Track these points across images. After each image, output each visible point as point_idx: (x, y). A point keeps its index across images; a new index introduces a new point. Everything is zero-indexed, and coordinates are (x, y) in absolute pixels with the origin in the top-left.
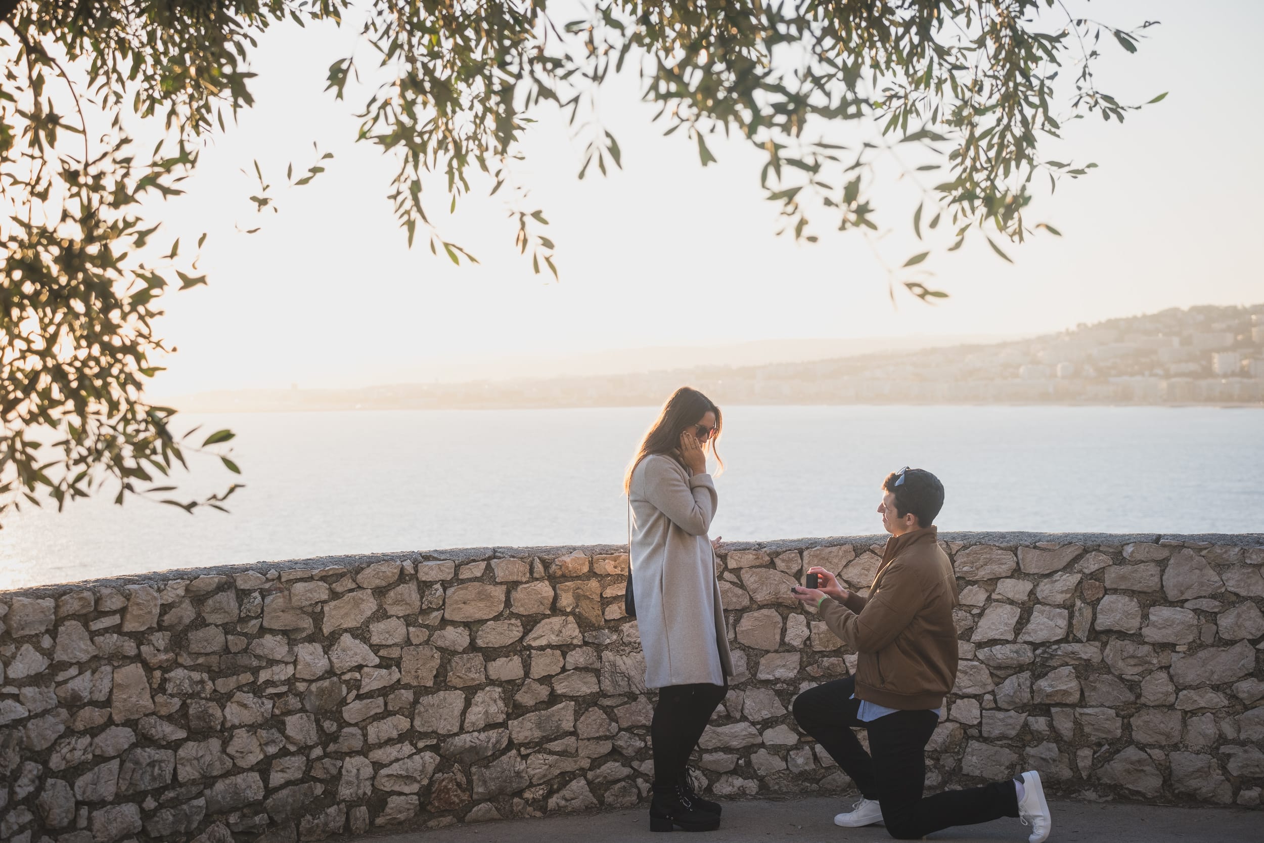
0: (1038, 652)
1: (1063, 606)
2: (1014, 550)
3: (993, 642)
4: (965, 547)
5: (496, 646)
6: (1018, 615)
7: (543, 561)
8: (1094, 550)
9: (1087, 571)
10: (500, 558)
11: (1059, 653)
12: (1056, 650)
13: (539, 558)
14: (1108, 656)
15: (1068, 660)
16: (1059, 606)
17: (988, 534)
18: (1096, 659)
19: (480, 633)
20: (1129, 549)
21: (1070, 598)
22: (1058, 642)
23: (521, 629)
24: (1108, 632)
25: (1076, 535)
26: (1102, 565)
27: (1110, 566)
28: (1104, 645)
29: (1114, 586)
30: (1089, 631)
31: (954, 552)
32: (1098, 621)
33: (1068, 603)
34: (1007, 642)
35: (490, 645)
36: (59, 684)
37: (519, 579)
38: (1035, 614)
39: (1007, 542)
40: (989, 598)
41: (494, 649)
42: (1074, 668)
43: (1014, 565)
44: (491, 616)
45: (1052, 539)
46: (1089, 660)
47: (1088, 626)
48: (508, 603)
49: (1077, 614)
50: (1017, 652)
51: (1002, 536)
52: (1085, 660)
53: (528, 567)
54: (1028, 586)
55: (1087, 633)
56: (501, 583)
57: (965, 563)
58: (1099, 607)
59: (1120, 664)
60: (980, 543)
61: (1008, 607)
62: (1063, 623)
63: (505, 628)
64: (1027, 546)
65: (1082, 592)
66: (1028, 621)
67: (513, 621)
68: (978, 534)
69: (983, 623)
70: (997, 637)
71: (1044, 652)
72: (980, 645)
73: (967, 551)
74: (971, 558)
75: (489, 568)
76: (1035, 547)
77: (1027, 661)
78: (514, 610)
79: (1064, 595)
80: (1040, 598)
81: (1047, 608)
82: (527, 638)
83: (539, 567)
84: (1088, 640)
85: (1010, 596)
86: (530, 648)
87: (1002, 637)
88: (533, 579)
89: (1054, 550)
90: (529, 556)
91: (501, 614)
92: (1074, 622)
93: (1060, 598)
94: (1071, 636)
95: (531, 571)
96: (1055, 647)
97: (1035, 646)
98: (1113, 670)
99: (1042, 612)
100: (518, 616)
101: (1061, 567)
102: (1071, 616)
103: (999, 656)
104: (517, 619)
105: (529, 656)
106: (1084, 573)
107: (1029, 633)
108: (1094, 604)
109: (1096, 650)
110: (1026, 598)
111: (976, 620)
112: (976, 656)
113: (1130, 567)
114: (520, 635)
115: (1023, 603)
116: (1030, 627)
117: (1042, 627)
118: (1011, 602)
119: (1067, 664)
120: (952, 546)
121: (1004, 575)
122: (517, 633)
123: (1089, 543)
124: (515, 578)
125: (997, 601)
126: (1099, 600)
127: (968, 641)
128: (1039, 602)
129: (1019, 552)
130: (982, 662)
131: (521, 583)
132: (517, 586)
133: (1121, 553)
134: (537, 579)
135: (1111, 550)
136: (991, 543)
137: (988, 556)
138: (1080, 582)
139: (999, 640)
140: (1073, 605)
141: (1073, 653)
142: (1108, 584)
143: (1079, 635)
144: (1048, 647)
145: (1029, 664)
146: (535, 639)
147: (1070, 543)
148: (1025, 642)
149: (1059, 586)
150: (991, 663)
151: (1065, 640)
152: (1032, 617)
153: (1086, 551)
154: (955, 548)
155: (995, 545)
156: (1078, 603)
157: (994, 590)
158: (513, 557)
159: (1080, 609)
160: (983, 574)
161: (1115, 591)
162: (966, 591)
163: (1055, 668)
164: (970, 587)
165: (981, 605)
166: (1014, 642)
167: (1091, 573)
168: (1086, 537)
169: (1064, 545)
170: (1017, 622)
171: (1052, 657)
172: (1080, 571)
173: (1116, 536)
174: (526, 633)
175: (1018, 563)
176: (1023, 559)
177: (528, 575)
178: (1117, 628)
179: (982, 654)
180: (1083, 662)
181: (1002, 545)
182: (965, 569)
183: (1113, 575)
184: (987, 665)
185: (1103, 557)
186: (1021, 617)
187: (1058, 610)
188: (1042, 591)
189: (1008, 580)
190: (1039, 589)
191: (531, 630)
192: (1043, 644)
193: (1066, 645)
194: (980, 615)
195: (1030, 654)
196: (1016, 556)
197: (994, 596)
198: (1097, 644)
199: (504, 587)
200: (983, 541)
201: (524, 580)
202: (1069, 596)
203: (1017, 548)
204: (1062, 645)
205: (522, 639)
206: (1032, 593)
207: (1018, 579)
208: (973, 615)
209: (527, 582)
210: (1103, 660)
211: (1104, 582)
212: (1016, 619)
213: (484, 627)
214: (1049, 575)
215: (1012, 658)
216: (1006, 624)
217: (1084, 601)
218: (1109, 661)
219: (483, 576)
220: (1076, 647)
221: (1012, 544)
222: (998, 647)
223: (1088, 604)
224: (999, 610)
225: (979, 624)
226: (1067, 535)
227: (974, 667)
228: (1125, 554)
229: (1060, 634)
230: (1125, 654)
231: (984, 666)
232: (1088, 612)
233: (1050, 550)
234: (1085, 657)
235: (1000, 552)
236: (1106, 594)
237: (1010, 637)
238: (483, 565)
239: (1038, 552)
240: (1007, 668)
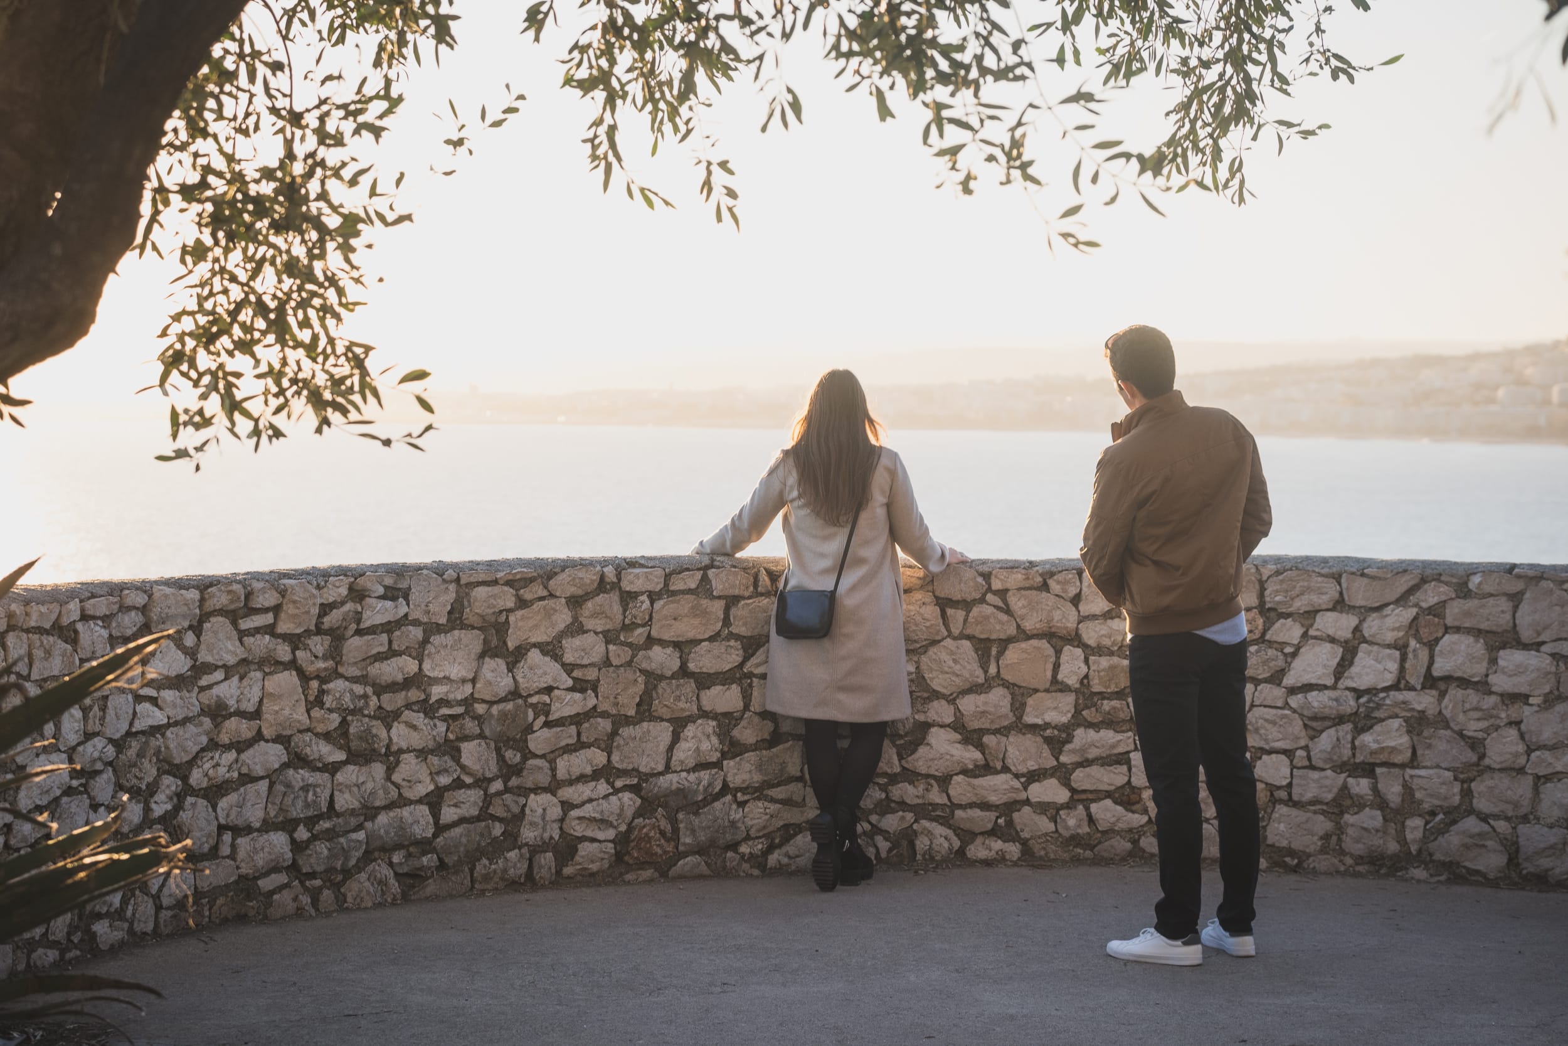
0: (1363, 700)
1: (1394, 646)
2: (1337, 578)
3: (1308, 688)
4: (1278, 573)
5: (712, 671)
6: (1339, 656)
7: (770, 573)
8: (1434, 580)
9: (1424, 605)
10: (719, 567)
11: (1388, 702)
12: (1384, 698)
13: (766, 569)
14: (1446, 707)
15: (1397, 710)
16: (1389, 646)
17: (1307, 558)
18: (1432, 712)
19: (692, 655)
20: (1476, 579)
21: (1403, 637)
22: (1386, 689)
23: (741, 652)
24: (1448, 679)
25: (1413, 563)
26: (1443, 598)
27: (1452, 599)
28: (1442, 694)
29: (1457, 624)
30: (1425, 677)
31: (1264, 578)
32: (1436, 665)
33: (1401, 643)
34: (1326, 687)
35: (705, 670)
36: (202, 689)
37: (741, 593)
38: (1360, 654)
39: (1330, 568)
40: (1305, 635)
41: (709, 675)
42: (1405, 721)
43: (1337, 595)
44: (707, 636)
45: (1384, 565)
46: (1423, 712)
47: (1423, 670)
48: (726, 622)
49: (1410, 656)
50: (1337, 700)
51: (1325, 561)
52: (1419, 712)
53: (752, 579)
54: (1353, 621)
55: (1422, 679)
56: (719, 597)
57: (1277, 591)
58: (1438, 649)
59: (1461, 717)
60: (1297, 568)
61: (1328, 645)
62: (1394, 666)
63: (723, 650)
64: (1353, 573)
65: (1417, 631)
66: (1351, 663)
67: (732, 643)
68: (1295, 558)
69: (1297, 664)
70: (1313, 681)
71: (1369, 701)
72: (1292, 691)
73: (1281, 577)
74: (1284, 586)
75: (705, 579)
76: (1363, 575)
77: (1349, 711)
78: (734, 629)
79: (1396, 633)
80: (1366, 635)
81: (1375, 648)
82: (749, 664)
83: (764, 578)
84: (1424, 688)
85: (1331, 632)
86: (751, 675)
87: (1320, 682)
88: (757, 594)
89: (1386, 579)
90: (754, 567)
91: (718, 634)
92: (1407, 665)
93: (1390, 637)
94: (1403, 682)
95: (756, 584)
96: (1382, 695)
97: (1358, 693)
98: (1452, 725)
99: (1369, 653)
100: (737, 637)
101: (1393, 599)
102: (1403, 659)
103: (1315, 704)
104: (736, 640)
105: (750, 685)
106: (1421, 607)
107: (1352, 678)
108: (1432, 645)
109: (1432, 700)
110: (1349, 636)
111: (1289, 660)
112: (1287, 703)
113: (1476, 601)
114: (740, 659)
115: (1346, 642)
116: (1354, 670)
117: (1368, 670)
118: (1332, 640)
119: (1397, 716)
120: (1263, 570)
121: (1324, 607)
122: (735, 657)
123: (1429, 572)
124: (736, 592)
125: (1315, 638)
126: (1437, 640)
127: (1279, 685)
128: (1365, 641)
129: (1343, 580)
130: (1295, 711)
131: (744, 598)
132: (738, 601)
133: (1466, 584)
134: (762, 595)
135: (1454, 580)
136: (1309, 568)
137: (1306, 584)
138: (1415, 618)
139: (1316, 685)
140: (1406, 646)
141: (1404, 703)
142: (1449, 621)
143: (1412, 681)
144: (1375, 695)
145: (1351, 715)
146: (758, 665)
147: (1405, 571)
148: (1347, 689)
149: (1390, 622)
150: (1306, 713)
151: (1395, 687)
152: (1357, 659)
153: (1424, 580)
154: (1266, 573)
155: (1314, 571)
156: (1413, 643)
157: (1312, 625)
158: (735, 567)
159: (1414, 651)
160: (1299, 605)
161: (1458, 630)
162: (1278, 625)
163: (1382, 720)
164: (1282, 621)
165: (1296, 642)
166: (1334, 687)
167: (1430, 608)
168: (1425, 564)
169: (1397, 573)
170: (1339, 664)
171: (1379, 706)
172: (1416, 605)
173: (1462, 564)
174: (746, 659)
175: (1341, 593)
176: (1347, 588)
177: (752, 588)
178: (1458, 674)
179: (1295, 701)
180: (1415, 714)
181: (1323, 571)
182: (1277, 599)
183: (1456, 610)
184: (1301, 715)
185: (1443, 588)
186: (1342, 659)
187: (1388, 651)
188: (1370, 627)
189: (1329, 614)
190: (1365, 625)
191: (752, 655)
192: (1368, 691)
193: (1396, 693)
194: (1294, 655)
195: (1352, 703)
196: (1340, 584)
197: (1312, 632)
198: (1434, 692)
199: (722, 603)
200: (1300, 566)
201: (747, 594)
202: (1401, 634)
203: (1340, 576)
204: (1392, 693)
205: (741, 665)
206: (1357, 629)
207: (1341, 612)
208: (1285, 655)
209: (749, 598)
210: (1440, 712)
211: (1444, 618)
212: (1337, 660)
213: (697, 649)
214: (1378, 609)
215: (1330, 707)
216: (1325, 666)
217: (1420, 640)
218: (1447, 713)
219: (697, 587)
220: (1408, 695)
221: (1334, 570)
222: (1315, 693)
223: (1425, 644)
224: (1317, 649)
225: (1293, 665)
226: (1402, 562)
227: (1285, 716)
228: (1471, 586)
229: (1389, 679)
230: (1467, 706)
231: (1297, 716)
232: (1424, 655)
233: (1380, 579)
234: (1419, 708)
235: (1320, 579)
236: (1446, 632)
237: (1330, 682)
238: (699, 575)
239: (1365, 580)
240: (1324, 718)
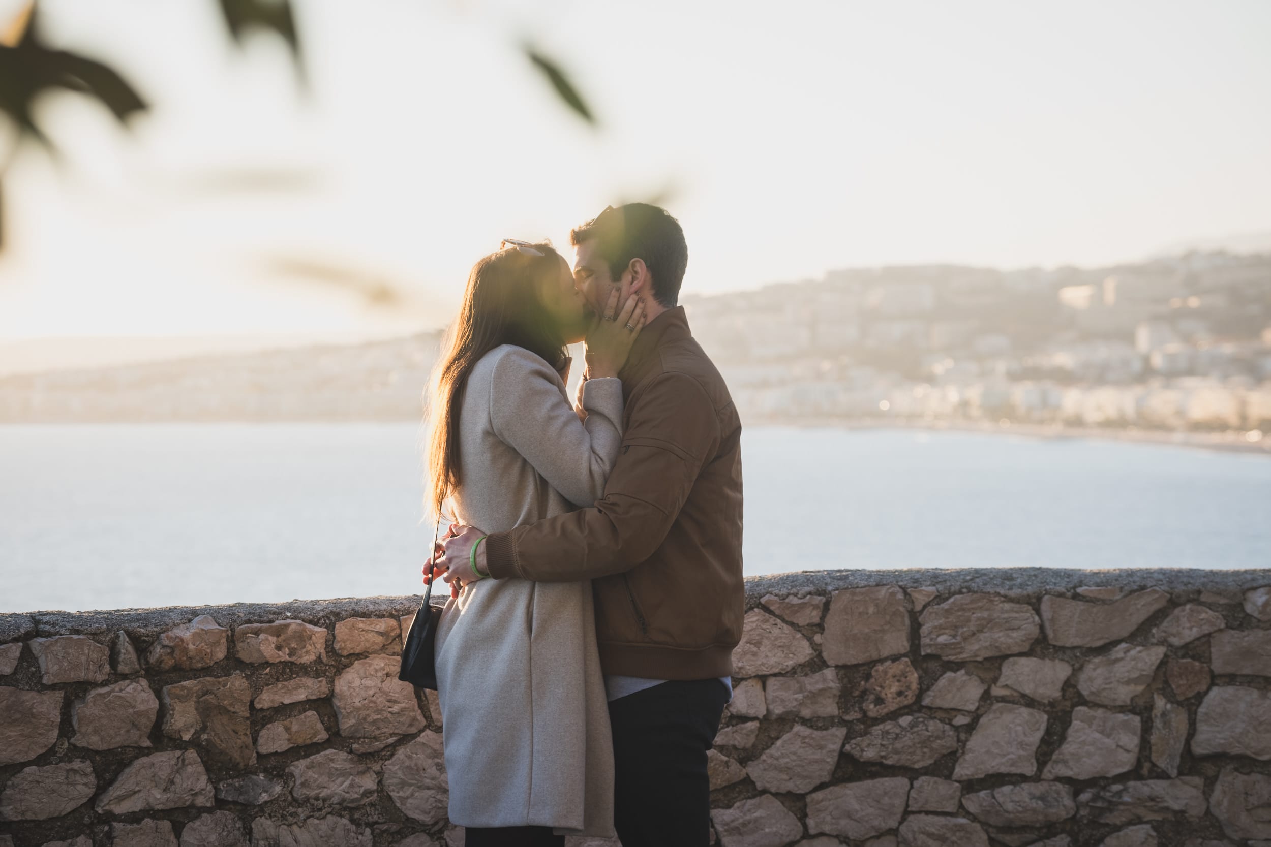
0: (1085, 797)
1: (1130, 708)
2: (1034, 603)
3: (995, 780)
4: (940, 598)
5: (42, 817)
6: (1043, 727)
7: (135, 639)
8: (1189, 601)
9: (1176, 641)
10: (49, 635)
11: (1126, 798)
12: (1119, 794)
13: (128, 633)
14: (1219, 804)
15: (1141, 811)
16: (1122, 709)
17: (978, 573)
18: (1196, 811)
19: (8, 792)
20: (1258, 599)
21: (1143, 693)
22: (1121, 778)
23: (92, 779)
24: (1219, 758)
25: (1148, 574)
26: (1206, 629)
27: (1220, 630)
28: (1210, 783)
29: (1230, 669)
30: (1182, 756)
31: (918, 608)
32: (1200, 737)
33: (1141, 702)
34: (1023, 778)
35: (29, 816)
37: (91, 676)
38: (1076, 724)
39: (1021, 586)
40: (986, 696)
41: (38, 823)
42: (1154, 828)
43: (1035, 631)
44: (32, 756)
45: (1105, 580)
46: (1182, 812)
47: (1180, 746)
48: (66, 728)
49: (1158, 723)
50: (1042, 798)
51: (1007, 576)
52: (1175, 812)
53: (107, 652)
54: (1061, 671)
55: (1178, 760)
56: (53, 687)
57: (941, 627)
58: (1202, 710)
59: (1244, 819)
60: (970, 590)
61: (1025, 712)
62: (1131, 741)
63: (61, 779)
64: (1061, 595)
65: (1166, 682)
66: (1063, 738)
67: (77, 764)
68: (960, 573)
69: (975, 742)
70: (1003, 770)
71: (1096, 797)
72: (970, 786)
73: (945, 605)
74: (952, 619)
75: (27, 656)
76: (1076, 597)
77: (1063, 815)
78: (79, 741)
79: (1132, 687)
80: (1085, 693)
81: (1100, 712)
82: (105, 798)
83: (126, 649)
84: (1180, 773)
85: (1028, 689)
86: (109, 817)
87: (1014, 770)
88: (117, 676)
89: (1112, 602)
90: (109, 630)
91: (52, 751)
92: (1153, 739)
93: (1124, 694)
94: (1147, 765)
95: (113, 660)
96: (1116, 787)
97: (1076, 786)
98: (1228, 831)
99: (1090, 721)
100: (86, 753)
101: (1125, 634)
102: (1147, 728)
103: (1010, 806)
104: (84, 759)
105: (109, 836)
106: (1170, 645)
107: (1065, 762)
108: (1191, 704)
109: (1194, 792)
110: (1057, 694)
111: (963, 736)
112: (961, 806)
113: (1261, 633)
114: (90, 791)
115: (1052, 704)
116: (1068, 748)
117: (1092, 749)
118: (1030, 702)
119: (1139, 821)
120: (915, 595)
121: (1016, 650)
122: (83, 789)
123: (1180, 588)
124: (82, 675)
125: (1003, 699)
126: (1200, 697)
127: (948, 777)
128: (1084, 702)
129: (1045, 606)
130: (974, 818)
131: (94, 685)
132: (86, 691)
133: (1241, 605)
134: (124, 677)
135: (1223, 601)
136: (989, 588)
137: (985, 614)
138: (1163, 663)
139: (1009, 775)
140: (1150, 707)
141: (1152, 799)
142: (1217, 666)
143: (1162, 763)
144: (1104, 788)
145: (1066, 820)
146: (120, 799)
147: (1143, 588)
148: (1058, 779)
149: (1122, 670)
150: (993, 820)
151: (1135, 774)
152: (1070, 731)
153: (1174, 602)
154: (920, 599)
155: (997, 594)
156: (1160, 703)
157: (995, 680)
158: (77, 632)
159: (1164, 715)
160: (977, 648)
161: (1231, 679)
162: (942, 682)
163: (1117, 828)
164: (949, 674)
165: (972, 708)
166: (1037, 778)
167: (1186, 646)
168: (1172, 577)
169: (1129, 593)
170: (1043, 741)
171: (1112, 806)
172: (1162, 642)
173: (1225, 575)
174: (102, 788)
175: (1042, 627)
176: (1053, 620)
177: (107, 668)
178: (1236, 750)
179: (975, 803)
180: (1170, 817)
181: (1013, 593)
182: (942, 639)
183: (1228, 649)
184: (985, 825)
185: (1206, 614)
186: (1048, 732)
187: (1121, 717)
188: (1091, 679)
189: (1023, 660)
190: (1083, 677)
191: (111, 782)
192: (1092, 782)
193: (1138, 784)
194: (970, 728)
195: (1068, 801)
196: (1038, 612)
197: (996, 691)
198: (1198, 781)
199: (59, 695)
200: (974, 585)
201: (100, 678)
202: (1140, 688)
203: (1039, 599)
204: (1131, 784)
205: (93, 801)
206: (1069, 685)
207: (1043, 657)
208: (957, 729)
209: (104, 684)
210: (1208, 812)
211: (1209, 661)
212: (1039, 734)
213: (16, 780)
214: (1104, 649)
215: (1034, 811)
216: (1021, 745)
217: (1171, 698)
218: (1222, 813)
219: (15, 673)
220: (1157, 787)
221: (1030, 590)
222: (1007, 789)
223: (1180, 704)
224: (1007, 718)
225: (970, 745)
226: (1131, 573)
227: (961, 828)
228: (1249, 608)
229: (1125, 762)
230: (1253, 800)
231: (977, 826)
232: (1179, 720)
233: (1104, 602)
234: (1176, 807)
235: (1007, 606)
236: (1213, 684)
237: (1029, 769)
238: (16, 650)
239: (1081, 606)
240: (1023, 828)
